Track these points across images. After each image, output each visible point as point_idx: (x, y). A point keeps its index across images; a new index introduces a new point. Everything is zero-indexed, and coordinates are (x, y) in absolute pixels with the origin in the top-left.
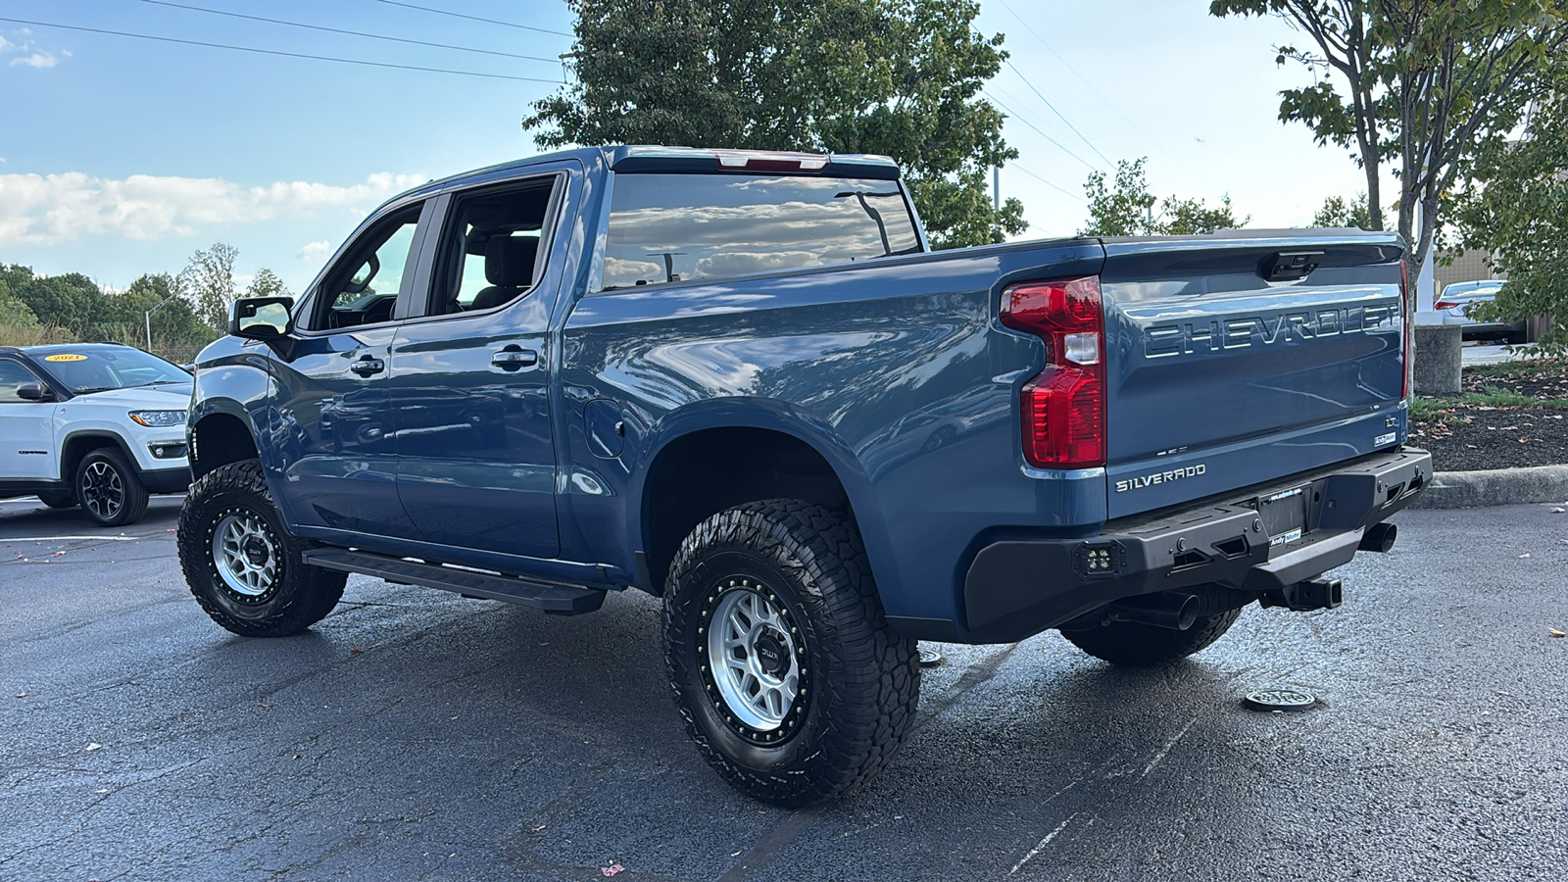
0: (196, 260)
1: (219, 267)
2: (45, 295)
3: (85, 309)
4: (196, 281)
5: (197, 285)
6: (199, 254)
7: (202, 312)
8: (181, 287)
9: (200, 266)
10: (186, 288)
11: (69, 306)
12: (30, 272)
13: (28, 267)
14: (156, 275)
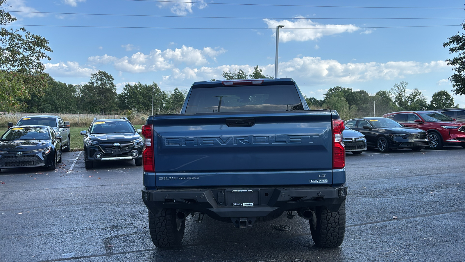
0: (395, 86)
1: (402, 88)
2: (352, 96)
3: (362, 100)
4: (394, 92)
5: (394, 93)
6: (396, 85)
7: (396, 101)
8: (390, 94)
9: (396, 88)
10: (391, 94)
11: (358, 99)
12: (351, 90)
13: (351, 89)
14: (383, 91)
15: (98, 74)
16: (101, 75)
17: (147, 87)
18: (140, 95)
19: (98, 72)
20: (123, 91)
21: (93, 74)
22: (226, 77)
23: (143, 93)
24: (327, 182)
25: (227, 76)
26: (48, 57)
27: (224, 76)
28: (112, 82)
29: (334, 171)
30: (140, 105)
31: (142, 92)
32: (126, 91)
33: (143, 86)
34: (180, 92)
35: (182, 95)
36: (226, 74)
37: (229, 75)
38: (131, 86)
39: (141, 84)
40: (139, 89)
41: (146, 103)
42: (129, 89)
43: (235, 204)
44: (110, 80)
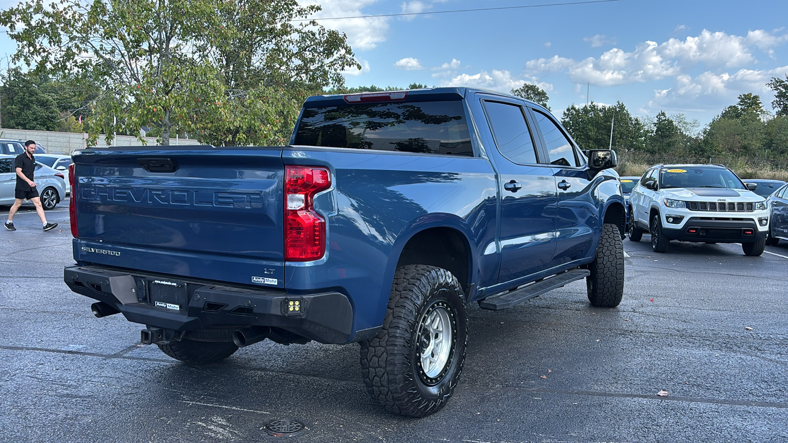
15: (522, 90)
16: (527, 91)
17: (605, 110)
18: (592, 125)
19: (523, 87)
20: (563, 119)
21: (515, 89)
22: (776, 90)
23: (598, 122)
24: (276, 284)
25: (779, 86)
26: (358, 65)
27: (772, 86)
28: (545, 102)
29: (287, 263)
30: (589, 143)
31: (596, 120)
32: (567, 118)
33: (599, 109)
34: (668, 119)
35: (672, 125)
36: (778, 82)
37: (784, 85)
38: (577, 109)
39: (596, 105)
40: (591, 115)
41: (601, 139)
42: (572, 114)
43: (158, 304)
44: (542, 100)
